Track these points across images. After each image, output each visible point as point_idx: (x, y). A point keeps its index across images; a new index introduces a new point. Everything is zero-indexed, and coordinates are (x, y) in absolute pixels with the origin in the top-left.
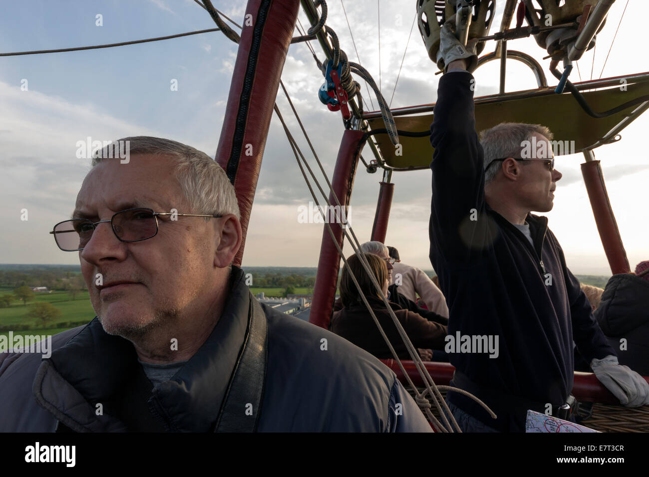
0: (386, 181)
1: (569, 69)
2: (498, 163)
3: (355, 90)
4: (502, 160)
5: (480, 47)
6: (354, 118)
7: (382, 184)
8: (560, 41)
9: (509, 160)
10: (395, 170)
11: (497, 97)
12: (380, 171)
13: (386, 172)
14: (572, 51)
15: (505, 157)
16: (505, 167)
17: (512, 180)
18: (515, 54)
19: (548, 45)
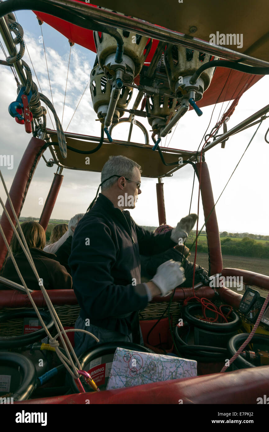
0: (58, 173)
1: (160, 140)
2: (116, 178)
3: (42, 113)
4: (119, 177)
5: (122, 114)
6: (40, 131)
7: (56, 175)
8: (158, 125)
9: (122, 178)
10: (65, 167)
11: (126, 143)
12: (55, 166)
13: (60, 167)
14: (162, 132)
15: (121, 175)
16: (120, 181)
17: (120, 189)
18: (138, 123)
19: (153, 125)
